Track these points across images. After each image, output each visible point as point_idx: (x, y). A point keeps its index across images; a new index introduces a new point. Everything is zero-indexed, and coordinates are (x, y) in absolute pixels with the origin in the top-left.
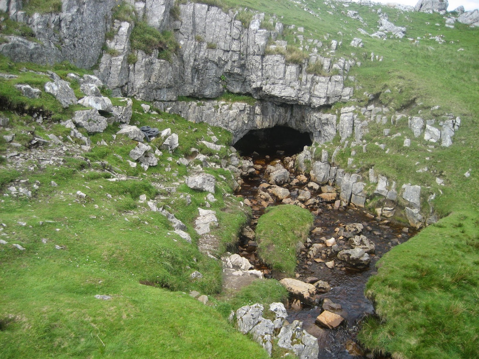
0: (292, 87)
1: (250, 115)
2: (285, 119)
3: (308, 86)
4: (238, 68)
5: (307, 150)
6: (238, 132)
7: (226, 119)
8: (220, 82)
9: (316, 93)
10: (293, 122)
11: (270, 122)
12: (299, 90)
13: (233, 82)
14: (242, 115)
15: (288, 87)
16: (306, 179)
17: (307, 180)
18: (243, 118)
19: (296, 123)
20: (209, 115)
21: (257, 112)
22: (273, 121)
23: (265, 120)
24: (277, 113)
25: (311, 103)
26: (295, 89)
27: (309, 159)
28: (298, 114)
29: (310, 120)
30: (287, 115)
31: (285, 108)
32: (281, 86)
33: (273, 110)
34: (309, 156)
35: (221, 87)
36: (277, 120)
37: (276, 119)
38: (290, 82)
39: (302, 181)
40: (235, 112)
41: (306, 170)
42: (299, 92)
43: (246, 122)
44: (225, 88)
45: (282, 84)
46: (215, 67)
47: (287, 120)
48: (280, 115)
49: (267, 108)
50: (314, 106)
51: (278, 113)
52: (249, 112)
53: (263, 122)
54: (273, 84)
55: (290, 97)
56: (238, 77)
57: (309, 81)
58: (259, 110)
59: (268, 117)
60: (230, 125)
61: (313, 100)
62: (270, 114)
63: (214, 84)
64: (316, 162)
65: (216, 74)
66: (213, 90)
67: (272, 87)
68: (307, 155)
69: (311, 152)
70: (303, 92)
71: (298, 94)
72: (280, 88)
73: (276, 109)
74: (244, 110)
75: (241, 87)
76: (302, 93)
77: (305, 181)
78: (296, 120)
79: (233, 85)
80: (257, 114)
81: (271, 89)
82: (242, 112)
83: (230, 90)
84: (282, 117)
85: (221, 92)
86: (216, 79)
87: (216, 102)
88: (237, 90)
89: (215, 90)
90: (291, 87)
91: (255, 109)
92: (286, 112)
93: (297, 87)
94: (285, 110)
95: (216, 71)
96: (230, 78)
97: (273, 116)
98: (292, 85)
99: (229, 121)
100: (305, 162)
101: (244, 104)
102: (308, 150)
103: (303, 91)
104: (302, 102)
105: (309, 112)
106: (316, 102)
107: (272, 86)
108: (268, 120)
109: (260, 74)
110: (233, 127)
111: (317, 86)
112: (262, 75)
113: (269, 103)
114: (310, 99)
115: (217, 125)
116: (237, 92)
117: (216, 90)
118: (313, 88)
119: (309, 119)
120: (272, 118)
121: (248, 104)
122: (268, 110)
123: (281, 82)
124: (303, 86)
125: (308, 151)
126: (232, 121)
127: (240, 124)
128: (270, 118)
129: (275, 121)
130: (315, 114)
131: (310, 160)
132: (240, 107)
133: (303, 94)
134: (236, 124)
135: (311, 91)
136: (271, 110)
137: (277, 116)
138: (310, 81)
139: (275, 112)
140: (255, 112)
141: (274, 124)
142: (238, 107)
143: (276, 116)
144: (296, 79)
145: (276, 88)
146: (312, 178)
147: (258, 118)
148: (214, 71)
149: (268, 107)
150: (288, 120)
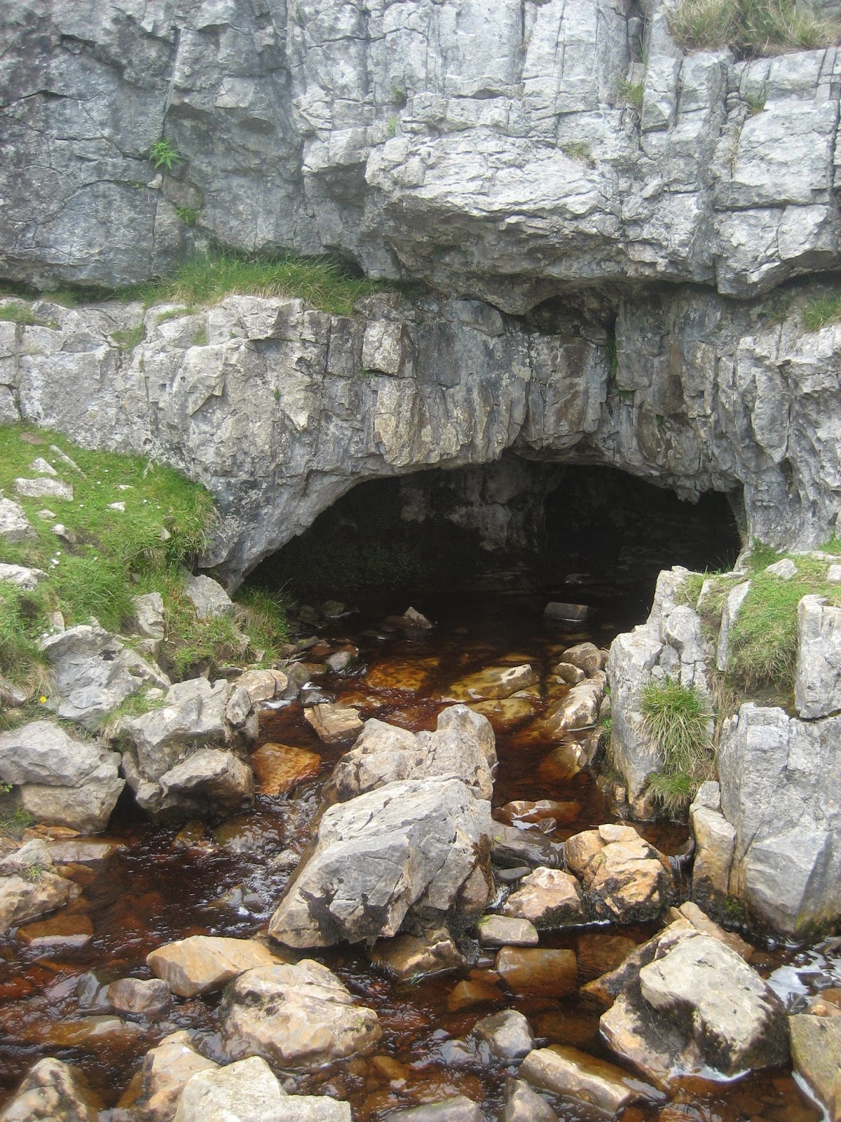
0: (577, 151)
1: (325, 373)
2: (573, 412)
3: (691, 128)
4: (242, 74)
5: (679, 599)
6: (253, 485)
7: (164, 400)
8: (154, 183)
9: (748, 175)
10: (624, 425)
11: (472, 428)
12: (628, 168)
13: (236, 181)
14: (270, 376)
15: (545, 152)
16: (653, 866)
17: (659, 884)
18: (278, 396)
19: (639, 436)
20: (75, 379)
21: (379, 362)
22: (492, 416)
23: (433, 407)
24: (516, 368)
25: (717, 260)
26: (592, 165)
27: (693, 675)
28: (647, 371)
29: (716, 386)
30: (581, 382)
31: (565, 340)
32: (492, 146)
33: (489, 353)
34: (692, 652)
35: (166, 218)
36: (519, 415)
37: (510, 411)
38: (561, 116)
39: (614, 886)
40: (217, 355)
41: (665, 771)
42: (623, 184)
43: (301, 420)
44: (189, 223)
45: (499, 129)
46: (100, 81)
47: (582, 414)
48: (536, 385)
49: (445, 337)
50: (740, 278)
51: (525, 373)
52: (311, 353)
53: (419, 420)
54: (435, 127)
55: (559, 211)
56: (253, 142)
57: (692, 95)
58: (388, 343)
59: (458, 393)
60: (193, 440)
61: (726, 230)
62: (470, 377)
63: (115, 192)
64: (749, 708)
65: (116, 128)
66: (108, 234)
67: (423, 150)
68: (677, 646)
69: (711, 619)
70: (653, 184)
71: (622, 195)
72: (486, 156)
73: (508, 345)
74: (276, 342)
75: (286, 213)
76: (649, 191)
77: (636, 893)
78: (643, 417)
79: (236, 198)
80: (378, 372)
81: (415, 162)
82: (272, 356)
83: (223, 237)
84: (550, 393)
85: (165, 252)
86: (120, 161)
87: (136, 308)
88: (261, 233)
89: (122, 237)
90: (566, 150)
91: (360, 337)
92: (575, 367)
93: (613, 145)
94: (568, 355)
95: (114, 109)
96: (210, 153)
97: (491, 387)
98: (572, 132)
99: (184, 416)
100: (650, 708)
101: (275, 302)
102: (686, 597)
103: (654, 171)
104: (648, 255)
105: (707, 339)
106: (750, 246)
107: (427, 146)
108: (457, 413)
109: (346, 72)
110: (209, 456)
111: (758, 128)
112: (366, 82)
113: (458, 305)
114: (705, 229)
115: (126, 444)
116: (260, 243)
117: (131, 234)
118: (724, 144)
119: (708, 387)
120: (485, 400)
121: (310, 300)
122: (458, 346)
123: (494, 111)
124: (654, 138)
125: (683, 609)
126: (202, 413)
127: (261, 433)
128: (468, 401)
129: (504, 417)
130: (746, 342)
131: (701, 683)
132: (248, 320)
133: (655, 198)
134: (227, 429)
135: (716, 168)
136: (478, 353)
137: (517, 393)
138: (703, 91)
139: (505, 366)
140: (366, 358)
141: (499, 441)
142: (240, 324)
143: (511, 390)
144: (604, 93)
145: (454, 158)
146: (709, 859)
147: (388, 394)
148: (98, 109)
149: (454, 327)
150: (592, 414)
